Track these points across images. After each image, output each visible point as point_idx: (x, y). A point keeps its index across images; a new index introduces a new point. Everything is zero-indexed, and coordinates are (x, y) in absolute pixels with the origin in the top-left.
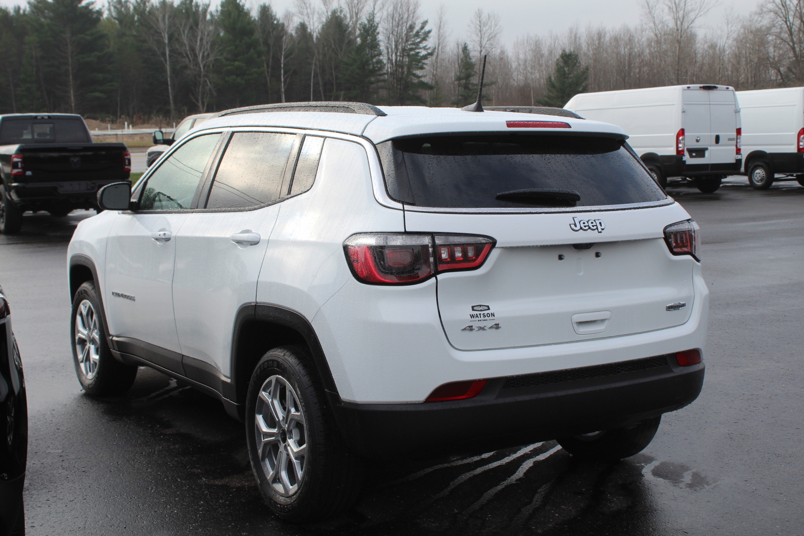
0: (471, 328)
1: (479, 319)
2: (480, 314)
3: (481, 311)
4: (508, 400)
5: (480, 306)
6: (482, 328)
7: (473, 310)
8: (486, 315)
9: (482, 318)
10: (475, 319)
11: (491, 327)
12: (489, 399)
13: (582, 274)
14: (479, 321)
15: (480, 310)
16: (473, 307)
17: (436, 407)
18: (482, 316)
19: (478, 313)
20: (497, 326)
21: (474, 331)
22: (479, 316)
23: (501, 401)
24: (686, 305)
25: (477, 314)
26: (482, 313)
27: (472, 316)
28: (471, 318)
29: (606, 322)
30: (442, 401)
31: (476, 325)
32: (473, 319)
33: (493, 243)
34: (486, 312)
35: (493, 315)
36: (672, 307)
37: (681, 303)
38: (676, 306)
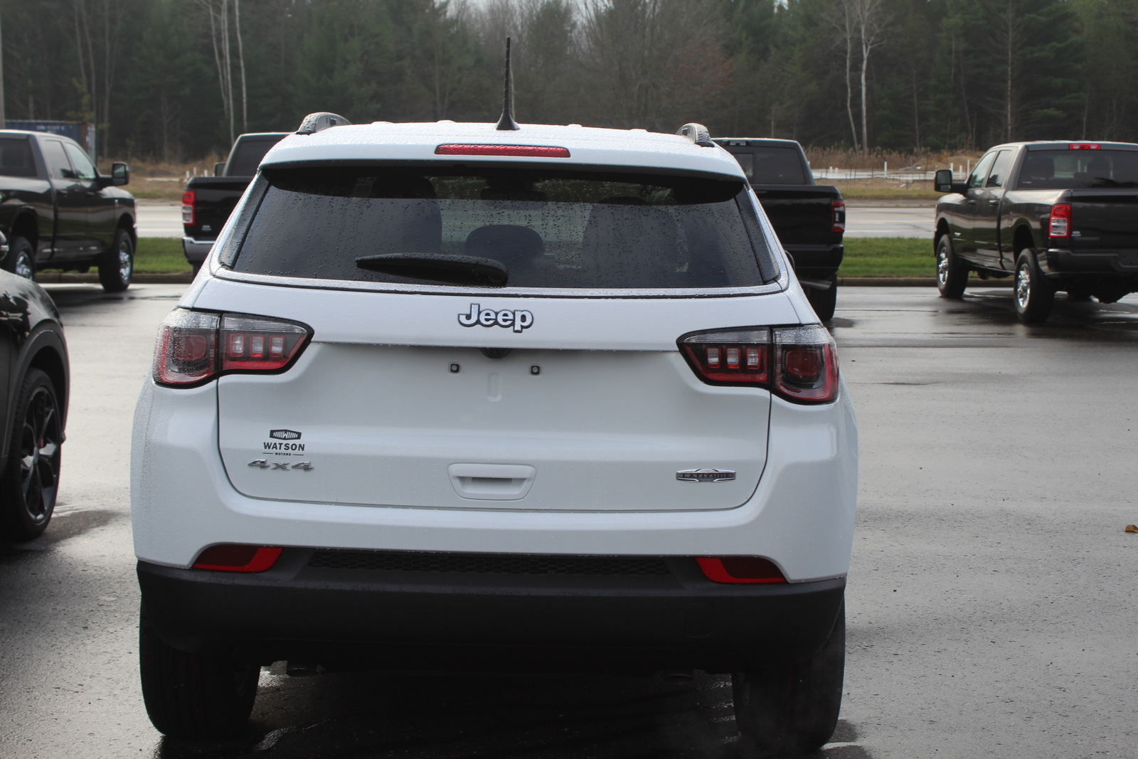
0: (263, 465)
1: (278, 451)
2: (281, 444)
3: (285, 439)
4: (314, 585)
5: (286, 431)
6: (282, 467)
7: (272, 436)
8: (290, 446)
9: (283, 450)
10: (270, 450)
11: (296, 467)
12: (283, 579)
13: (499, 398)
14: (276, 454)
15: (285, 437)
16: (272, 432)
17: (203, 577)
18: (283, 446)
19: (278, 441)
20: (307, 468)
21: (268, 470)
22: (278, 446)
23: (301, 584)
24: (737, 476)
25: (275, 444)
26: (284, 442)
27: (267, 446)
28: (266, 448)
29: (525, 483)
30: (213, 571)
31: (272, 460)
32: (267, 450)
33: (309, 335)
34: (291, 442)
35: (302, 447)
36: (692, 475)
37: (721, 471)
38: (703, 474)
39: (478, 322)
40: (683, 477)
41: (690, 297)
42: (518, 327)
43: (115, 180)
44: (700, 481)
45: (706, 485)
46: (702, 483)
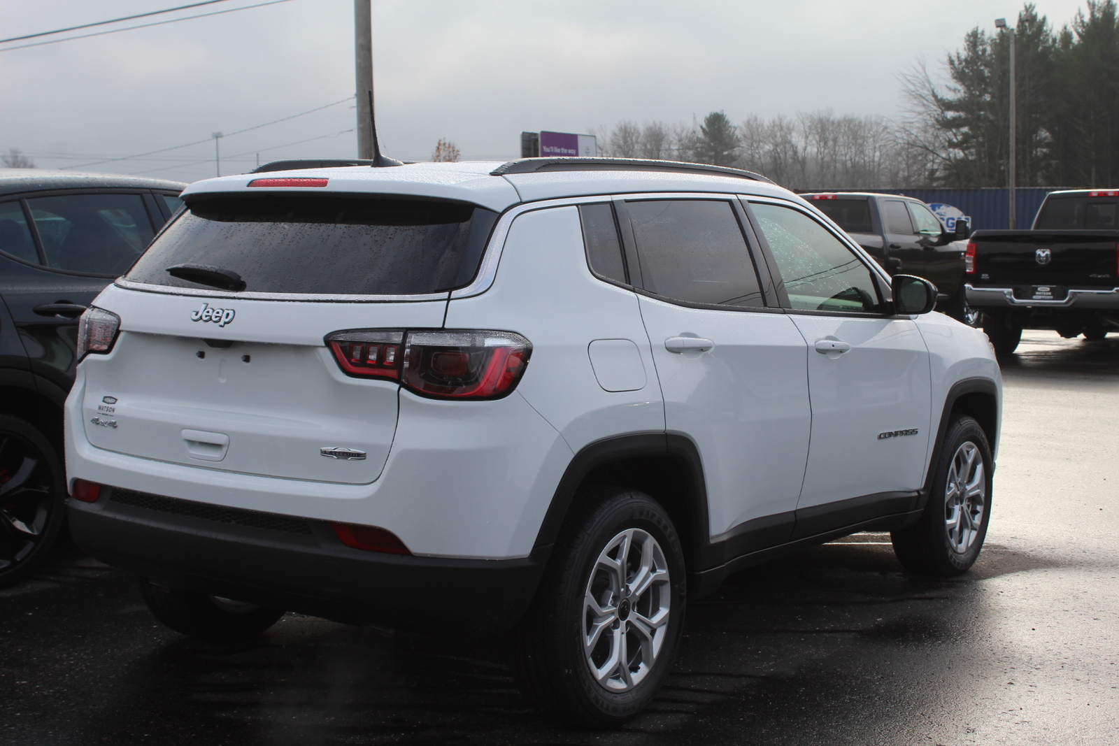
0: (97, 422)
1: (104, 412)
3: (109, 403)
5: (109, 398)
6: (104, 424)
7: (103, 401)
8: (110, 409)
11: (109, 424)
13: (225, 380)
14: (102, 414)
16: (104, 398)
20: (113, 425)
22: (105, 408)
23: (105, 514)
24: (367, 456)
26: (108, 406)
28: (100, 409)
29: (223, 448)
31: (101, 418)
35: (116, 410)
36: (331, 453)
37: (353, 450)
38: (339, 453)
39: (201, 318)
40: (324, 453)
41: (332, 301)
42: (222, 323)
43: (958, 235)
44: (338, 458)
45: (342, 462)
46: (340, 460)
